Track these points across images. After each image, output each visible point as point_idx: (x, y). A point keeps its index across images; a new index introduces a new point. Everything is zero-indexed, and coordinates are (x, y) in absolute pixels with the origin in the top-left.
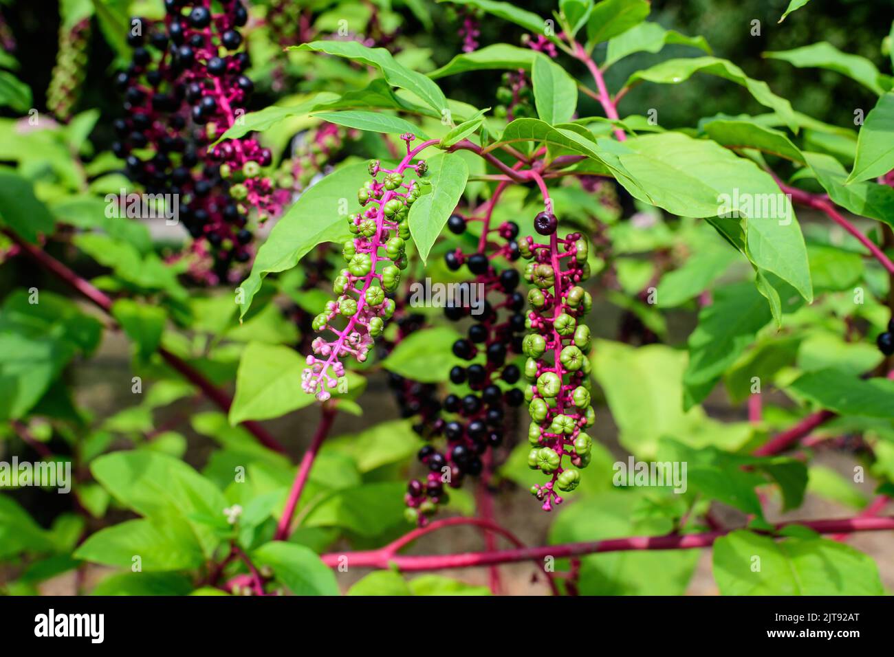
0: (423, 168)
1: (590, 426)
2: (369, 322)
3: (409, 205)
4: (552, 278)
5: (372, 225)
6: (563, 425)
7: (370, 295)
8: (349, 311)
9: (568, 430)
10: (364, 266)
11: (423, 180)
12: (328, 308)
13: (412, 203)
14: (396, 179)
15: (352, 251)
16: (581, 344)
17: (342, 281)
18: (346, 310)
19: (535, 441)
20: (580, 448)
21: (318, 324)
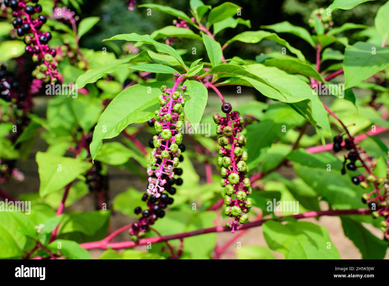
0: (186, 88)
1: (250, 194)
2: (173, 160)
3: (183, 106)
4: (232, 132)
5: (170, 116)
6: (242, 195)
7: (172, 147)
8: (166, 156)
9: (244, 197)
10: (169, 135)
11: (185, 93)
12: (152, 155)
13: (184, 104)
14: (177, 94)
15: (160, 128)
16: (246, 160)
17: (158, 142)
18: (165, 156)
19: (228, 203)
20: (249, 205)
21: (152, 163)
